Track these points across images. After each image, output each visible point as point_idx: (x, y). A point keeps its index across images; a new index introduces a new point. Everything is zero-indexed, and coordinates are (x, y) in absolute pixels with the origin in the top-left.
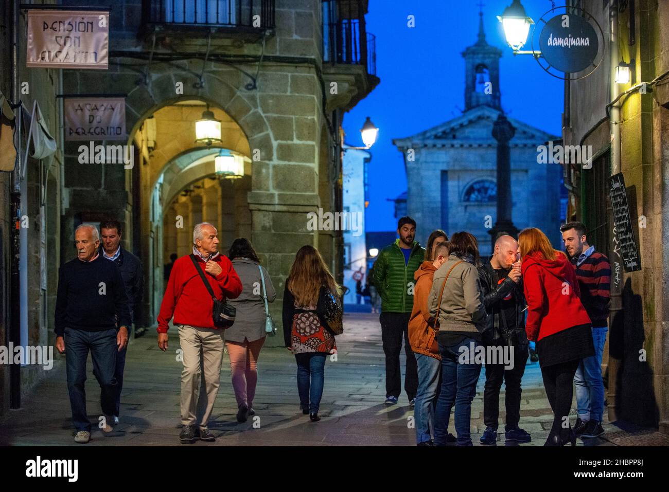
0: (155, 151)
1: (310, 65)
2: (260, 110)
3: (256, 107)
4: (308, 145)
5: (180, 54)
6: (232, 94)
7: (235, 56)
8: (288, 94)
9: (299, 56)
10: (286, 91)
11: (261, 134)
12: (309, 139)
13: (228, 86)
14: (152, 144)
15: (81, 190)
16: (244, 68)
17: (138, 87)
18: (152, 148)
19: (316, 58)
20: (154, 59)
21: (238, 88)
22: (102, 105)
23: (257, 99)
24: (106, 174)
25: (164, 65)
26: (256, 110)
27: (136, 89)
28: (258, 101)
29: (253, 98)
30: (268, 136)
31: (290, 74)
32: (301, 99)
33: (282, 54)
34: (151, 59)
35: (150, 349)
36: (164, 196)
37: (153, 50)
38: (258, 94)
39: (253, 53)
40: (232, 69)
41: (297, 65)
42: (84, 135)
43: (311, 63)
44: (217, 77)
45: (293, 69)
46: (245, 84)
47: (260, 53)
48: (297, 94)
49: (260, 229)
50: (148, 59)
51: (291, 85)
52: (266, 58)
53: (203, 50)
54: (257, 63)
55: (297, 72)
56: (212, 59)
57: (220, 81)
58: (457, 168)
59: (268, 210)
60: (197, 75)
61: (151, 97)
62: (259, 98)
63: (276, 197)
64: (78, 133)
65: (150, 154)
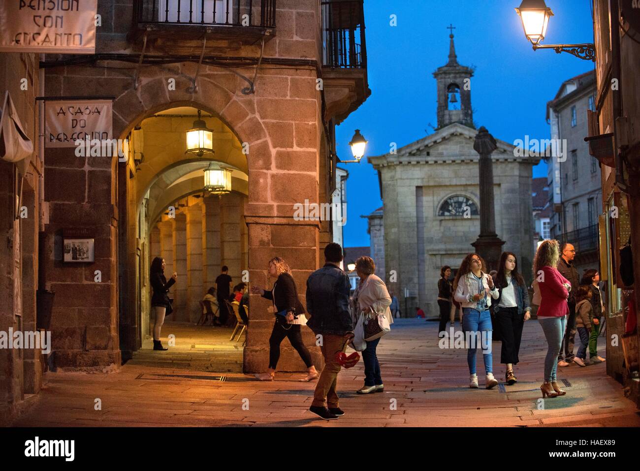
0: (142, 164)
1: (312, 68)
2: (257, 116)
3: (253, 112)
4: (309, 153)
5: (172, 56)
6: (228, 98)
7: (231, 59)
8: (288, 98)
9: (299, 58)
10: (285, 95)
11: (259, 141)
12: (310, 146)
13: (223, 90)
14: (139, 157)
15: (63, 204)
16: (241, 71)
17: (126, 92)
18: (139, 160)
19: (317, 60)
20: (144, 62)
21: (234, 93)
22: (87, 108)
23: (254, 104)
24: (90, 186)
25: (155, 68)
26: (253, 116)
27: (124, 94)
28: (256, 106)
29: (250, 103)
30: (266, 143)
31: (289, 77)
32: (302, 104)
33: (282, 56)
34: (141, 62)
35: (138, 378)
36: (150, 213)
37: (143, 53)
38: (255, 98)
39: (250, 55)
40: (228, 73)
41: (298, 67)
42: (66, 141)
43: (313, 66)
44: (212, 81)
45: (293, 71)
46: (242, 88)
47: (258, 56)
48: (297, 99)
49: (258, 244)
50: (137, 62)
51: (290, 89)
52: (265, 61)
53: (197, 52)
54: (255, 66)
55: (297, 75)
56: (207, 62)
57: (215, 85)
58: (432, 184)
59: (266, 223)
60: (190, 79)
61: (141, 102)
62: (257, 102)
63: (275, 209)
64: (59, 140)
65: (137, 167)
